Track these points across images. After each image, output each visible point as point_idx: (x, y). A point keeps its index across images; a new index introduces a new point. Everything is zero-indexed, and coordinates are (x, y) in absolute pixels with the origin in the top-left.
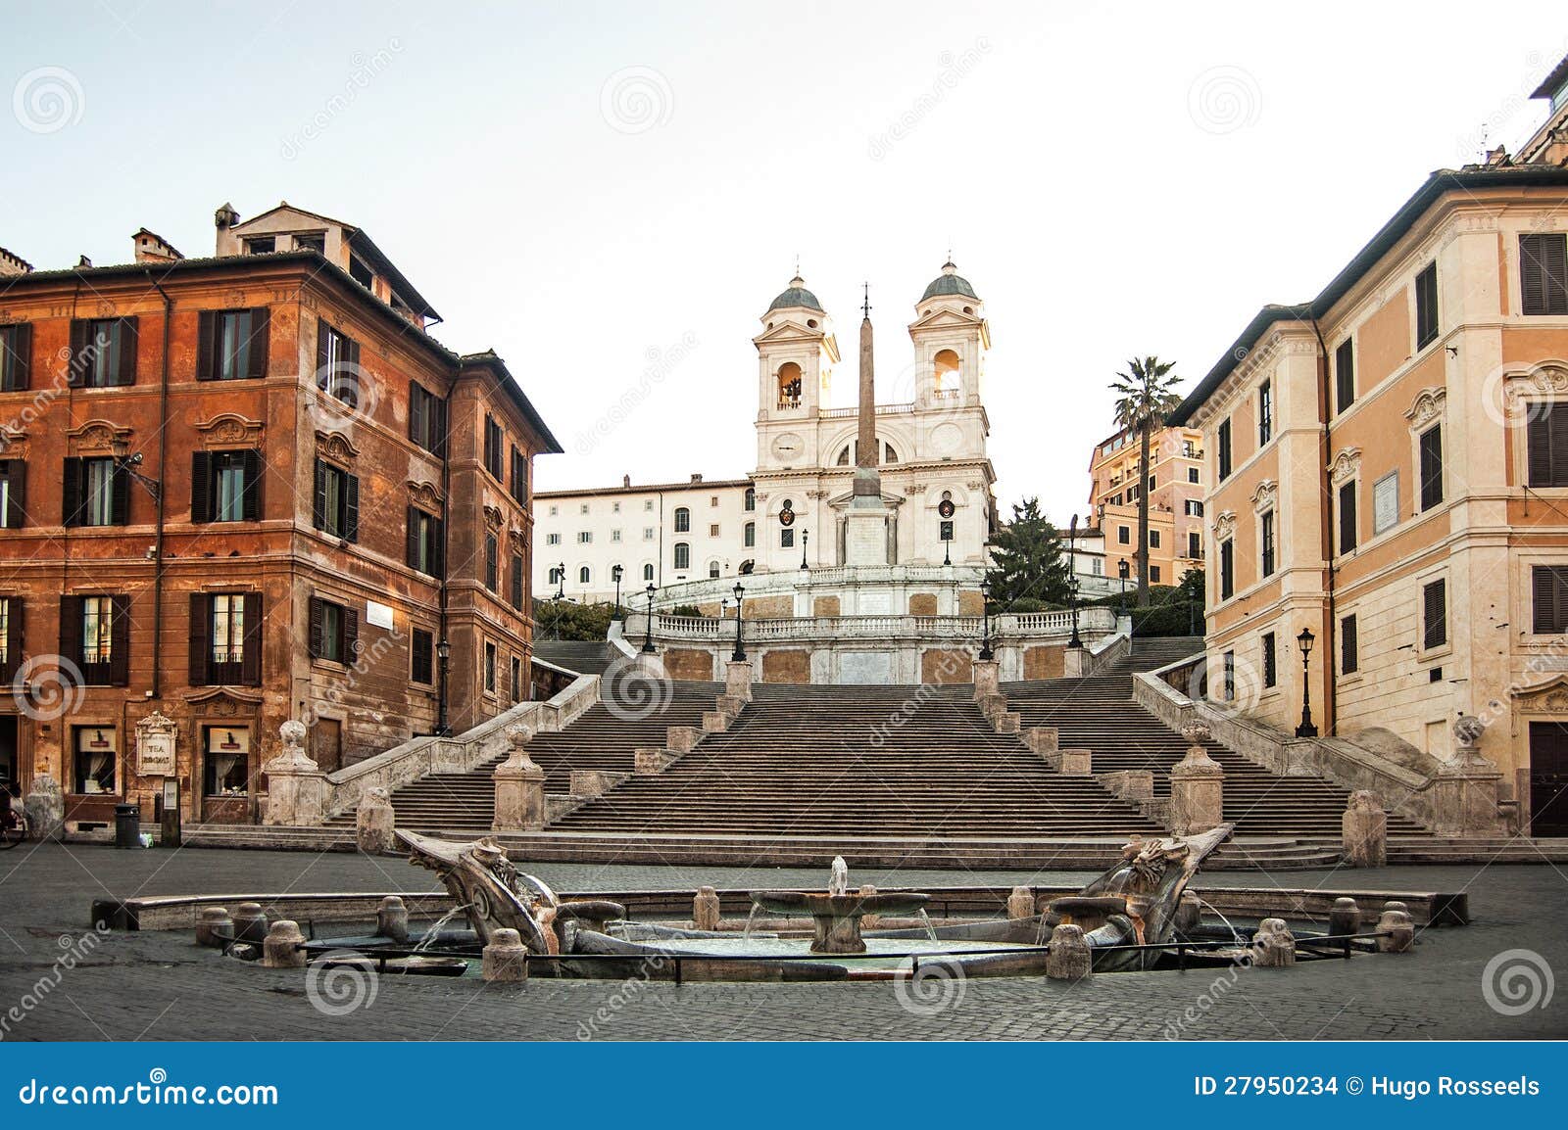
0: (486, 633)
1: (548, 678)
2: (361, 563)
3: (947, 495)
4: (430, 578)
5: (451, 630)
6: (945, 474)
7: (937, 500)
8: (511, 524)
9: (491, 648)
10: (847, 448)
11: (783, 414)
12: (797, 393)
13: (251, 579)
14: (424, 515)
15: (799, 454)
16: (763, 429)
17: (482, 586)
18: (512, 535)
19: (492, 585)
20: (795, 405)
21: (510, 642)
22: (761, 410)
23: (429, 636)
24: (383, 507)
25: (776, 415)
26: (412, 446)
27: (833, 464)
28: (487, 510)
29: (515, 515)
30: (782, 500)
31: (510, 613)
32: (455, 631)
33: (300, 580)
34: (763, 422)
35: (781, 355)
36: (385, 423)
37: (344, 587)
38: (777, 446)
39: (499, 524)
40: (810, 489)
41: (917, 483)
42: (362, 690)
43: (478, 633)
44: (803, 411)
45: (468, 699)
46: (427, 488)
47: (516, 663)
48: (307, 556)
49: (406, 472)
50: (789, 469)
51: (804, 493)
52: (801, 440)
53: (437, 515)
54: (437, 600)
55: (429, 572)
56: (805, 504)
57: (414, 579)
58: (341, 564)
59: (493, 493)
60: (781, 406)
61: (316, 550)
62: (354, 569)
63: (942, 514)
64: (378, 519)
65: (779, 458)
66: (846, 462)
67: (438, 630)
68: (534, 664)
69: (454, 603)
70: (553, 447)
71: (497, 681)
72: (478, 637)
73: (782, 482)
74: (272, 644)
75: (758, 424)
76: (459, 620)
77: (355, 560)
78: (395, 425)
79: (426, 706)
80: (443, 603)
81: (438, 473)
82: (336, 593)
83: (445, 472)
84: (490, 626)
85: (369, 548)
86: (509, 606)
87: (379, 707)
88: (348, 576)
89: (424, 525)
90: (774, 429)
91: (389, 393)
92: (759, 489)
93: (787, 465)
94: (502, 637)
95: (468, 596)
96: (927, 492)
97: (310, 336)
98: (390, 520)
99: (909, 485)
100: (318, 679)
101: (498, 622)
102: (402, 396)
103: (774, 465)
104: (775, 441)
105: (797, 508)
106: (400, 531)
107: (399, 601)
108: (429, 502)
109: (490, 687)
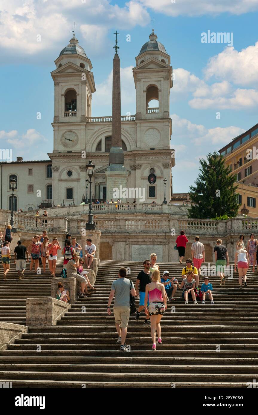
3: (152, 170)
6: (151, 158)
7: (147, 173)
10: (100, 143)
11: (67, 119)
12: (74, 107)
15: (76, 143)
16: (56, 128)
20: (74, 114)
22: (55, 116)
25: (63, 119)
27: (94, 150)
30: (67, 171)
34: (56, 123)
35: (67, 84)
38: (64, 138)
40: (81, 164)
41: (137, 162)
44: (78, 118)
50: (71, 152)
51: (78, 167)
52: (76, 135)
56: (79, 174)
60: (66, 115)
63: (150, 182)
65: (65, 145)
66: (100, 150)
73: (67, 160)
75: (54, 125)
90: (62, 128)
92: (54, 165)
93: (70, 150)
96: (142, 168)
99: (132, 164)
103: (62, 149)
104: (63, 136)
105: (74, 176)
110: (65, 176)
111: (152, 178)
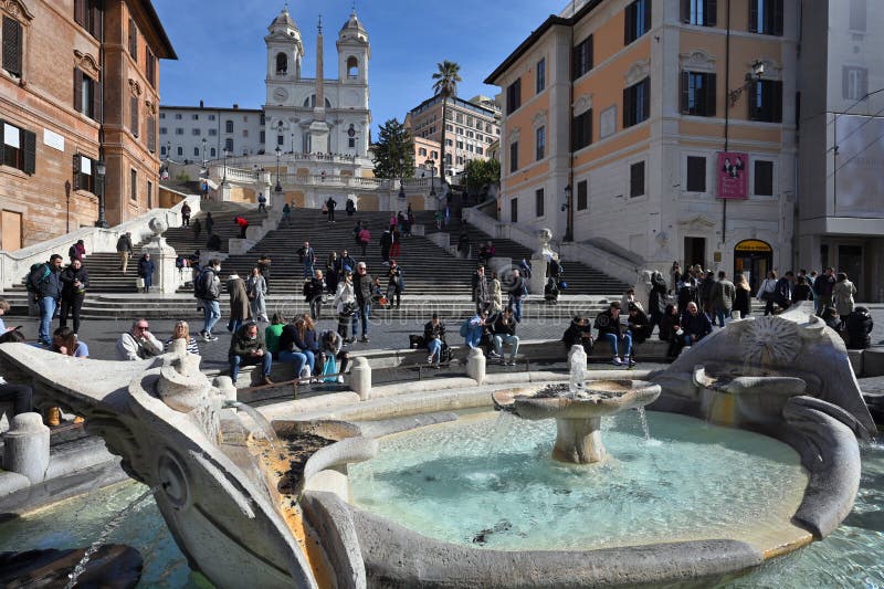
0: (131, 162)
1: (168, 197)
2: (39, 98)
4: (92, 121)
5: (107, 157)
8: (146, 96)
9: (133, 172)
10: (307, 100)
14: (86, 77)
17: (128, 131)
18: (147, 103)
19: (135, 132)
21: (146, 170)
24: (56, 64)
26: (77, 26)
27: (302, 105)
28: (131, 82)
29: (148, 92)
32: (110, 158)
37: (24, 113)
39: (139, 93)
42: (39, 193)
43: (125, 161)
46: (89, 59)
47: (150, 184)
49: (73, 43)
53: (96, 79)
54: (97, 136)
55: (91, 115)
56: (289, 124)
57: (80, 119)
58: (20, 97)
59: (135, 72)
62: (31, 103)
64: (51, 71)
66: (308, 105)
67: (97, 156)
68: (161, 189)
69: (109, 140)
70: (171, 55)
71: (138, 195)
72: (126, 164)
76: (113, 151)
77: (33, 95)
78: (64, 7)
79: (89, 206)
80: (101, 139)
81: (97, 50)
82: (18, 118)
83: (102, 51)
84: (134, 159)
85: (44, 90)
86: (145, 148)
87: (54, 204)
88: (27, 106)
89: (84, 85)
94: (141, 167)
95: (119, 136)
101: (138, 156)
105: (285, 125)
106: (68, 83)
107: (69, 132)
108: (90, 68)
109: (134, 198)
110: (276, 125)
111: (351, 131)
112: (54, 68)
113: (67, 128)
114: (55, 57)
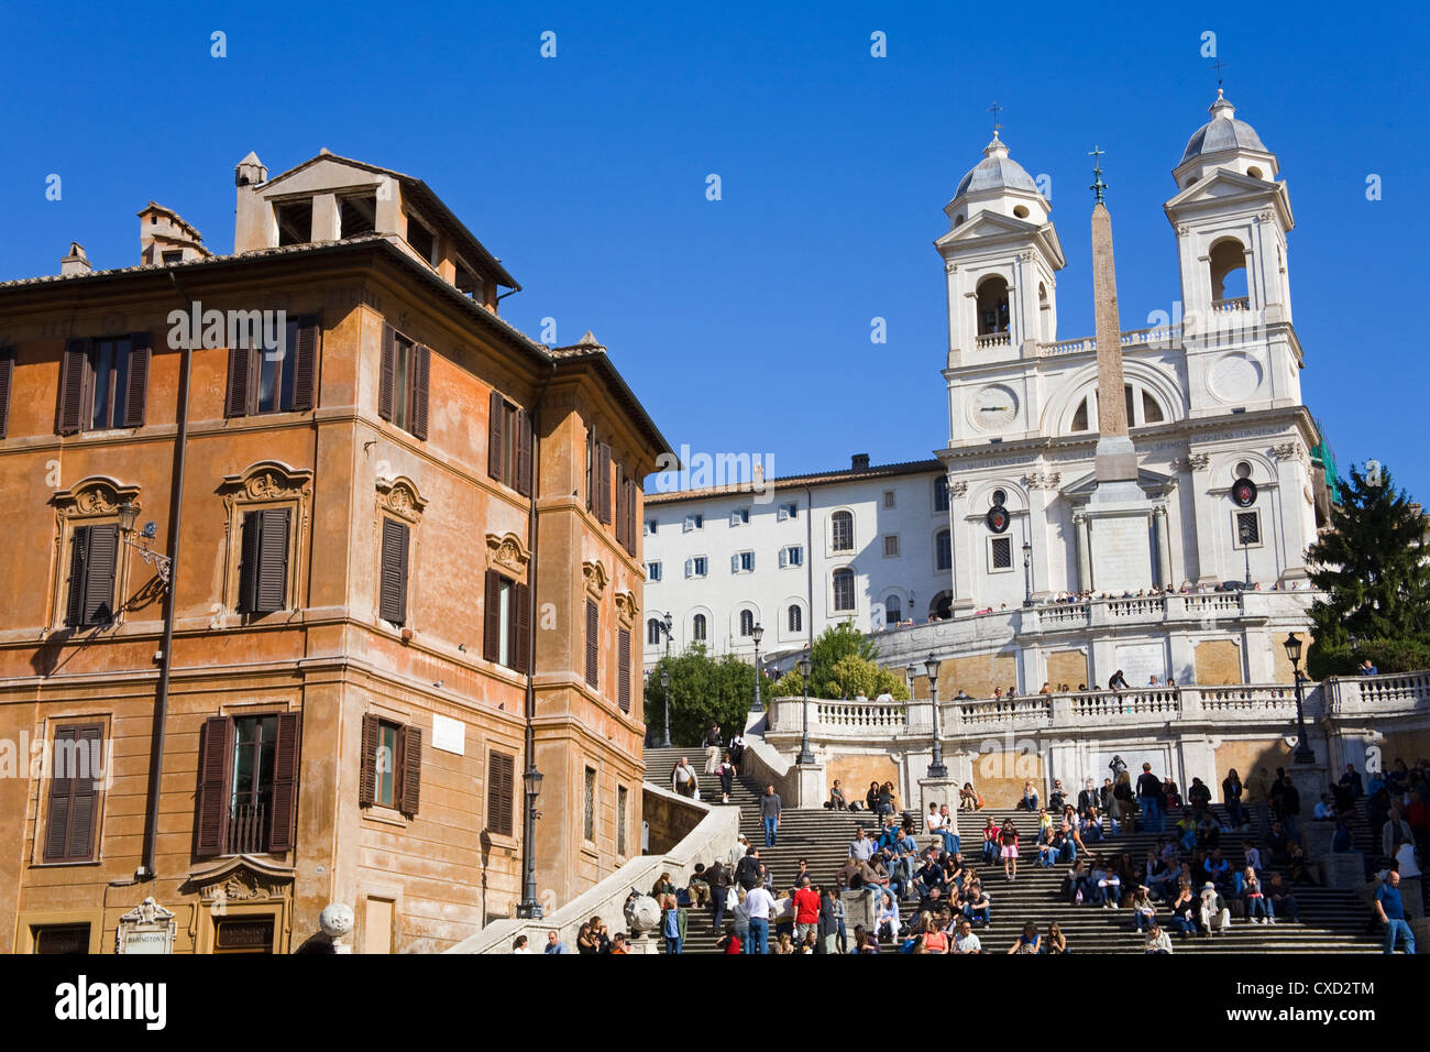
0: (584, 750)
1: (664, 813)
2: (427, 659)
3: (1243, 469)
4: (512, 674)
5: (539, 748)
6: (1238, 436)
7: (1227, 477)
8: (616, 582)
9: (590, 771)
10: (1084, 405)
13: (288, 694)
14: (509, 582)
15: (1013, 417)
17: (580, 680)
18: (621, 598)
19: (592, 678)
20: (1004, 340)
21: (616, 762)
23: (509, 761)
24: (456, 575)
26: (491, 483)
27: (1067, 427)
28: (586, 566)
29: (622, 569)
30: (991, 492)
31: (616, 718)
32: (545, 751)
33: (352, 692)
36: (460, 454)
37: (405, 696)
39: (603, 585)
40: (1031, 471)
42: (423, 851)
43: (575, 752)
44: (1014, 350)
45: (560, 856)
46: (511, 542)
47: (622, 790)
48: (360, 655)
49: (484, 522)
50: (1000, 442)
51: (1022, 480)
53: (522, 579)
54: (521, 705)
55: (511, 665)
56: (1024, 498)
57: (493, 677)
58: (402, 663)
59: (594, 541)
61: (373, 645)
62: (419, 669)
64: (449, 592)
66: (1085, 425)
67: (522, 751)
68: (646, 792)
69: (544, 708)
71: (598, 823)
72: (575, 756)
73: (988, 463)
74: (312, 788)
76: (551, 734)
77: (420, 656)
78: (472, 458)
79: (503, 869)
80: (529, 709)
81: (525, 517)
82: (395, 705)
83: (534, 514)
84: (594, 740)
85: (437, 635)
86: (614, 708)
88: (411, 679)
89: (505, 595)
91: (465, 412)
93: (995, 434)
94: (605, 755)
95: (563, 698)
97: (372, 349)
98: (463, 594)
100: (371, 835)
101: (600, 733)
102: (480, 414)
106: (476, 607)
107: (474, 711)
108: (513, 562)
109: (590, 836)
112: (452, 586)
113: (472, 702)
114: (453, 563)
